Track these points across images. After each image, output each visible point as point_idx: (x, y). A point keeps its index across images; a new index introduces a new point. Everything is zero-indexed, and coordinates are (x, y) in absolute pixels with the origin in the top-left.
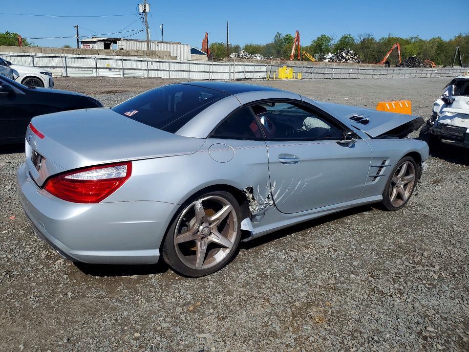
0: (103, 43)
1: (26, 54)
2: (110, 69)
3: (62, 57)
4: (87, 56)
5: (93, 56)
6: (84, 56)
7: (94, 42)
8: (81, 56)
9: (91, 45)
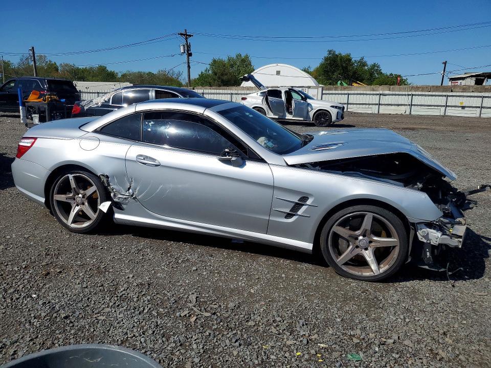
0: (474, 79)
1: (374, 92)
2: (463, 107)
3: (408, 95)
4: (437, 93)
5: (444, 94)
6: (434, 93)
7: (463, 79)
8: (430, 93)
9: (459, 82)
